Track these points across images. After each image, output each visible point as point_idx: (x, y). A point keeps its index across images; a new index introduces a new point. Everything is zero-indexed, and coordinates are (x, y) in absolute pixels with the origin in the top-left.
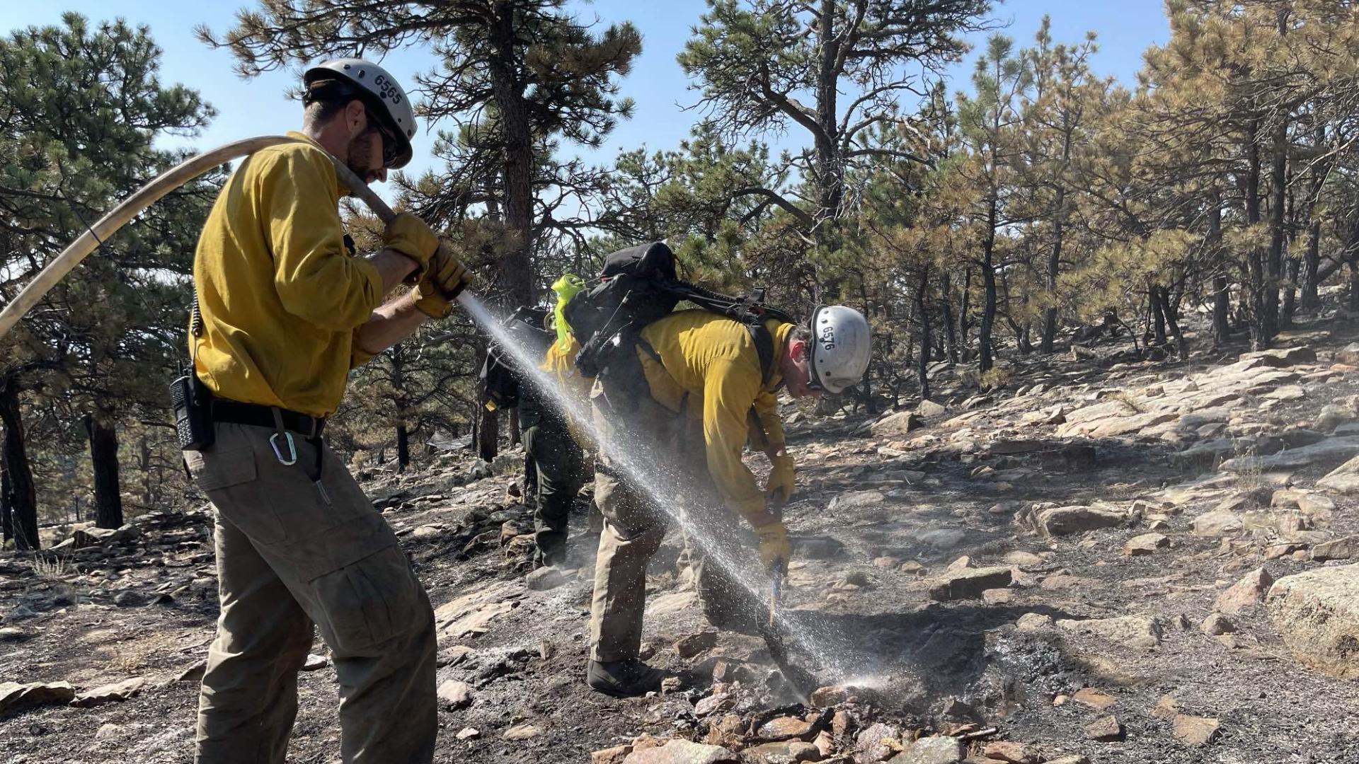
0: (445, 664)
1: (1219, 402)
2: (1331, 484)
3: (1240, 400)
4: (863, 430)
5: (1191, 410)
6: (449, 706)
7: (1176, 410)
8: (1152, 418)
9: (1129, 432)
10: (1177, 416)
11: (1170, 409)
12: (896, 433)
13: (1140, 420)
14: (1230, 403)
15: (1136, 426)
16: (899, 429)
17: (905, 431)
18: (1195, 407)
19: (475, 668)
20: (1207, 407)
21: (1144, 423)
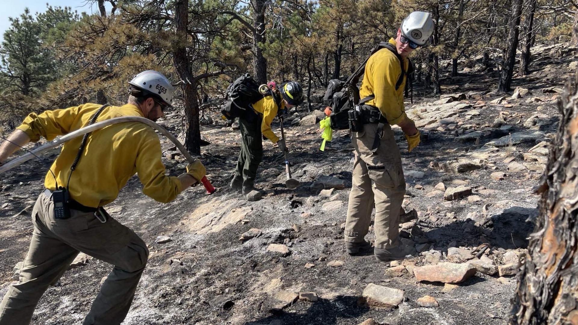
0: (253, 237)
1: (450, 116)
2: (539, 151)
3: (458, 115)
4: (295, 122)
5: (441, 118)
6: (283, 255)
7: (436, 118)
8: (429, 121)
9: (421, 127)
10: (436, 121)
11: (434, 118)
12: (310, 124)
13: (424, 122)
14: (454, 116)
15: (424, 124)
16: (312, 122)
17: (314, 123)
18: (443, 117)
19: (270, 238)
20: (447, 117)
21: (426, 123)
